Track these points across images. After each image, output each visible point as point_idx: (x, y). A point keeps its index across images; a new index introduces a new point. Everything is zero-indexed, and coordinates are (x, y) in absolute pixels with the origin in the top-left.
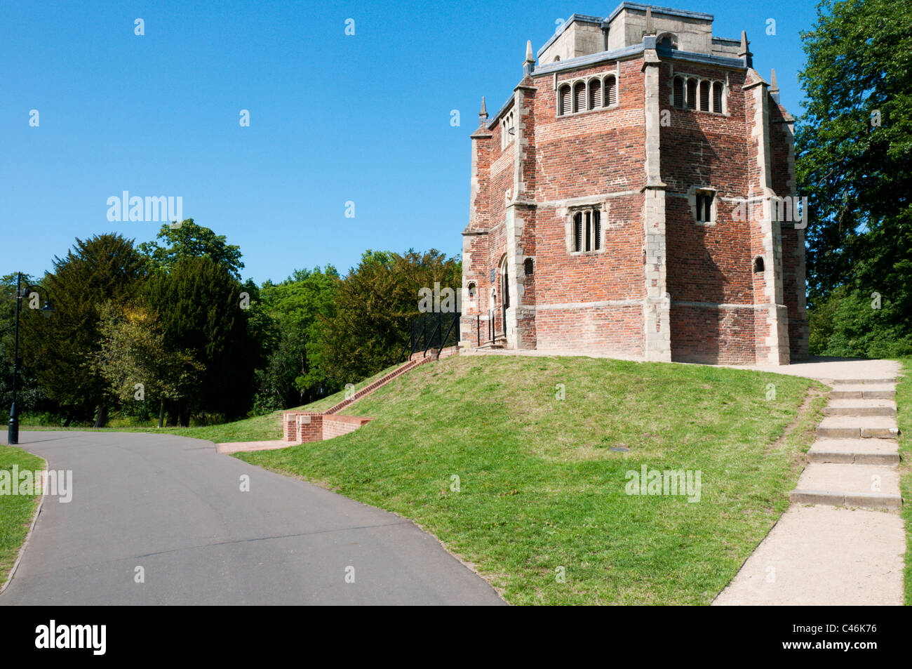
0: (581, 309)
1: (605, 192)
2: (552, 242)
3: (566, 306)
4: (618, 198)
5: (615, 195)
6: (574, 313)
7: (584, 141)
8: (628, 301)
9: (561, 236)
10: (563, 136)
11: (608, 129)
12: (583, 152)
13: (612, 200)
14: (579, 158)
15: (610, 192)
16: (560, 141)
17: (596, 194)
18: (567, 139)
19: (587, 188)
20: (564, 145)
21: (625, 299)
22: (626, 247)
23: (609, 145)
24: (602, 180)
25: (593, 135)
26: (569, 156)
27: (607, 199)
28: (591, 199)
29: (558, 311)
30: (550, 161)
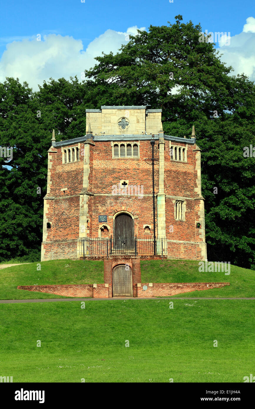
0: (180, 243)
1: (184, 196)
2: (170, 213)
3: (175, 241)
4: (188, 200)
5: (187, 198)
6: (178, 245)
7: (177, 173)
8: (192, 242)
9: (173, 211)
10: (172, 169)
11: (184, 171)
12: (178, 178)
13: (187, 200)
14: (177, 180)
15: (185, 197)
16: (171, 170)
17: (182, 196)
18: (173, 170)
19: (179, 193)
20: (173, 173)
21: (190, 241)
22: (191, 220)
23: (185, 177)
24: (183, 191)
25: (181, 171)
26: (174, 178)
27: (186, 200)
28: (181, 198)
29: (173, 243)
30: (168, 178)
